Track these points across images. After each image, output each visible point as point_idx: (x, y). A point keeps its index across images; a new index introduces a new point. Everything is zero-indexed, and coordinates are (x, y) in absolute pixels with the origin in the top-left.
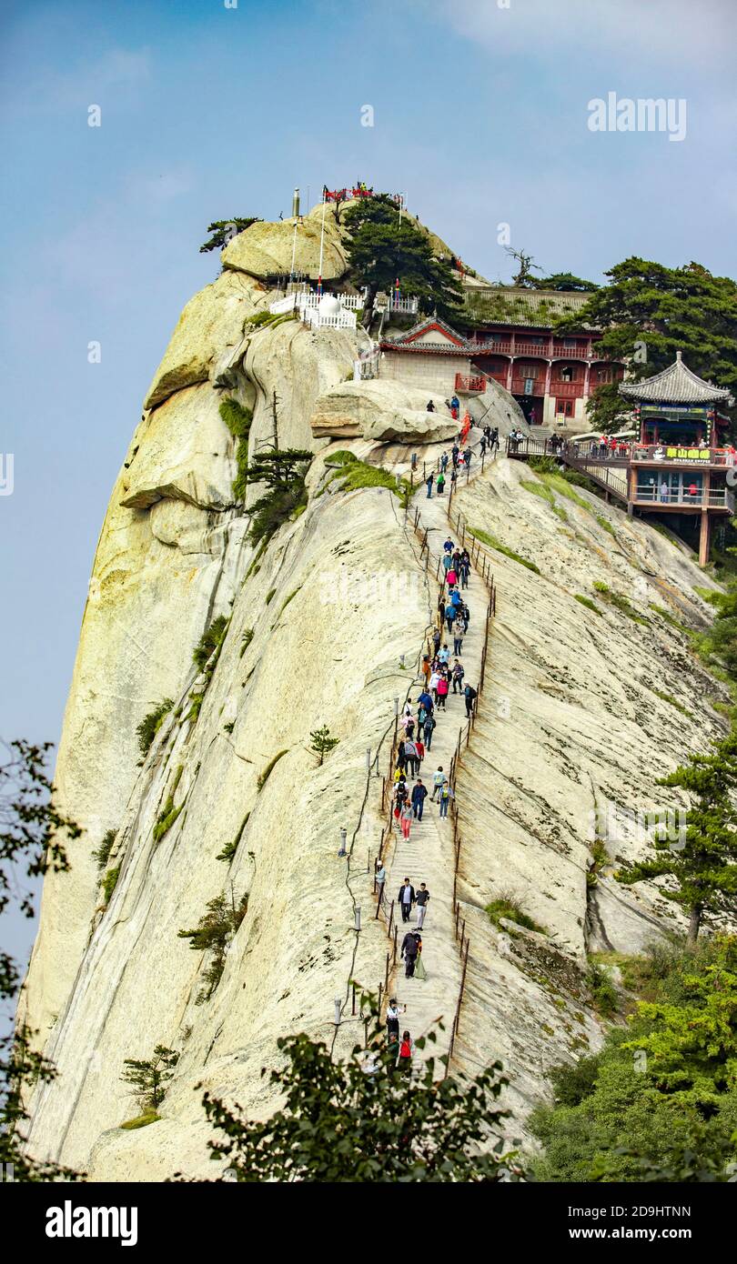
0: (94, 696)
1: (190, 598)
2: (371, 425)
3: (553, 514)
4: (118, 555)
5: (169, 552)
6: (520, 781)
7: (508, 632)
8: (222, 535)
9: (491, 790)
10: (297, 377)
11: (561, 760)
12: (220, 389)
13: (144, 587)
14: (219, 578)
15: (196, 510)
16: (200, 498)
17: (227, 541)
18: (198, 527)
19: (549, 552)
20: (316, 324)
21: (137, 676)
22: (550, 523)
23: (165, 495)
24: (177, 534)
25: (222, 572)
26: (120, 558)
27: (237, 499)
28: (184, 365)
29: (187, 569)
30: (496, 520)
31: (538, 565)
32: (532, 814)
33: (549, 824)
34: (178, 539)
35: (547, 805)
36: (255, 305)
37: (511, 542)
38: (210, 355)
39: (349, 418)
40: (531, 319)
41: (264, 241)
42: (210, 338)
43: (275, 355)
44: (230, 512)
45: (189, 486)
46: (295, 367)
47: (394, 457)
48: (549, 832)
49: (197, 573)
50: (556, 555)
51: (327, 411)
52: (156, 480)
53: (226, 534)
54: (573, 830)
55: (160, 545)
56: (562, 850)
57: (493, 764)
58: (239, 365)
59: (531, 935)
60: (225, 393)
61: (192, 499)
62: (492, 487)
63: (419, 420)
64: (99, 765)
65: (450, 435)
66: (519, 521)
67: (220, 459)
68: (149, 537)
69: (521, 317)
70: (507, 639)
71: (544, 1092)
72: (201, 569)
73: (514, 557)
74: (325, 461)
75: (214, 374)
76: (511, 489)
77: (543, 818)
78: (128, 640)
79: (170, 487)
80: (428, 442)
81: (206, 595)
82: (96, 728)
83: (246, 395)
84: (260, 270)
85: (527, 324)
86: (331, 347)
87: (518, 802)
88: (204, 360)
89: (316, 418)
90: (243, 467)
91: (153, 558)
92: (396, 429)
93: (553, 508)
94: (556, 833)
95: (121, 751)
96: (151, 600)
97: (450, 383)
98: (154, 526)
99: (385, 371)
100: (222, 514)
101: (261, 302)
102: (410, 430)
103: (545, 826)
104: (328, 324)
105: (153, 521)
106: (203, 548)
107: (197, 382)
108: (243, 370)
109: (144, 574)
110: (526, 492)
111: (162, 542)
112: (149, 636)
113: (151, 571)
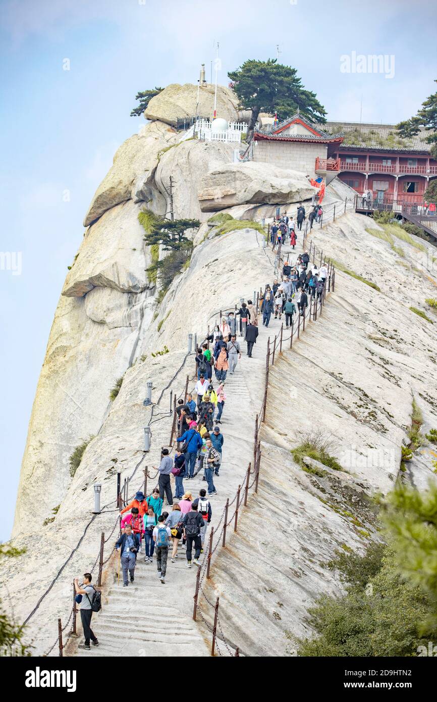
0: (42, 445)
1: (114, 361)
2: (244, 190)
3: (392, 251)
4: (61, 335)
5: (98, 328)
6: (341, 376)
7: (344, 302)
8: (139, 311)
9: (310, 378)
10: (194, 179)
11: (383, 371)
12: (139, 204)
13: (80, 357)
14: (136, 344)
15: (120, 294)
16: (121, 283)
17: (142, 315)
18: (120, 306)
19: (388, 277)
20: (209, 138)
21: (74, 426)
22: (390, 258)
23: (95, 284)
24: (105, 313)
25: (138, 339)
26: (63, 337)
27: (150, 281)
28: (112, 188)
29: (113, 340)
30: (344, 252)
31: (379, 285)
32: (350, 399)
33: (367, 408)
34: (105, 317)
35: (366, 395)
36: (167, 141)
37: (357, 268)
38: (132, 179)
39: (228, 189)
40: (381, 144)
41: (175, 97)
42: (132, 166)
43: (177, 164)
44: (145, 293)
45: (114, 274)
46: (192, 171)
47: (263, 215)
48: (366, 414)
49: (120, 343)
50: (395, 279)
51: (211, 186)
52: (89, 272)
53: (142, 310)
54: (390, 416)
55: (92, 325)
56: (378, 430)
57: (314, 361)
58: (151, 180)
59: (336, 474)
60: (144, 205)
61: (116, 285)
62: (342, 231)
63: (283, 184)
64: (45, 498)
65: (308, 197)
66: (364, 254)
67: (137, 253)
68: (84, 319)
69: (374, 143)
70: (343, 307)
71: (333, 592)
72: (123, 339)
73: (359, 278)
74: (209, 221)
75: (134, 191)
76: (358, 233)
77: (360, 403)
78: (68, 399)
79: (99, 277)
80: (290, 201)
81: (127, 358)
82: (43, 469)
83: (159, 205)
84: (172, 118)
85: (378, 147)
86: (220, 153)
87: (337, 389)
88: (127, 183)
89: (202, 192)
90: (155, 258)
91: (87, 335)
92: (264, 190)
93: (393, 248)
94: (373, 416)
95: (62, 486)
96: (85, 366)
97: (311, 167)
98: (88, 309)
99: (258, 156)
100: (139, 295)
101: (172, 140)
102: (275, 191)
103: (362, 409)
104: (218, 139)
105: (87, 306)
106: (125, 323)
107: (123, 202)
108: (155, 184)
109: (80, 348)
110: (370, 236)
111: (94, 322)
112: (83, 394)
113: (86, 345)
